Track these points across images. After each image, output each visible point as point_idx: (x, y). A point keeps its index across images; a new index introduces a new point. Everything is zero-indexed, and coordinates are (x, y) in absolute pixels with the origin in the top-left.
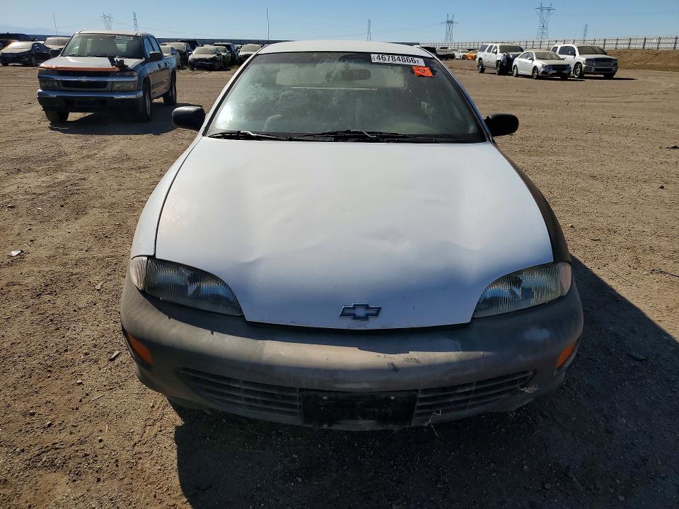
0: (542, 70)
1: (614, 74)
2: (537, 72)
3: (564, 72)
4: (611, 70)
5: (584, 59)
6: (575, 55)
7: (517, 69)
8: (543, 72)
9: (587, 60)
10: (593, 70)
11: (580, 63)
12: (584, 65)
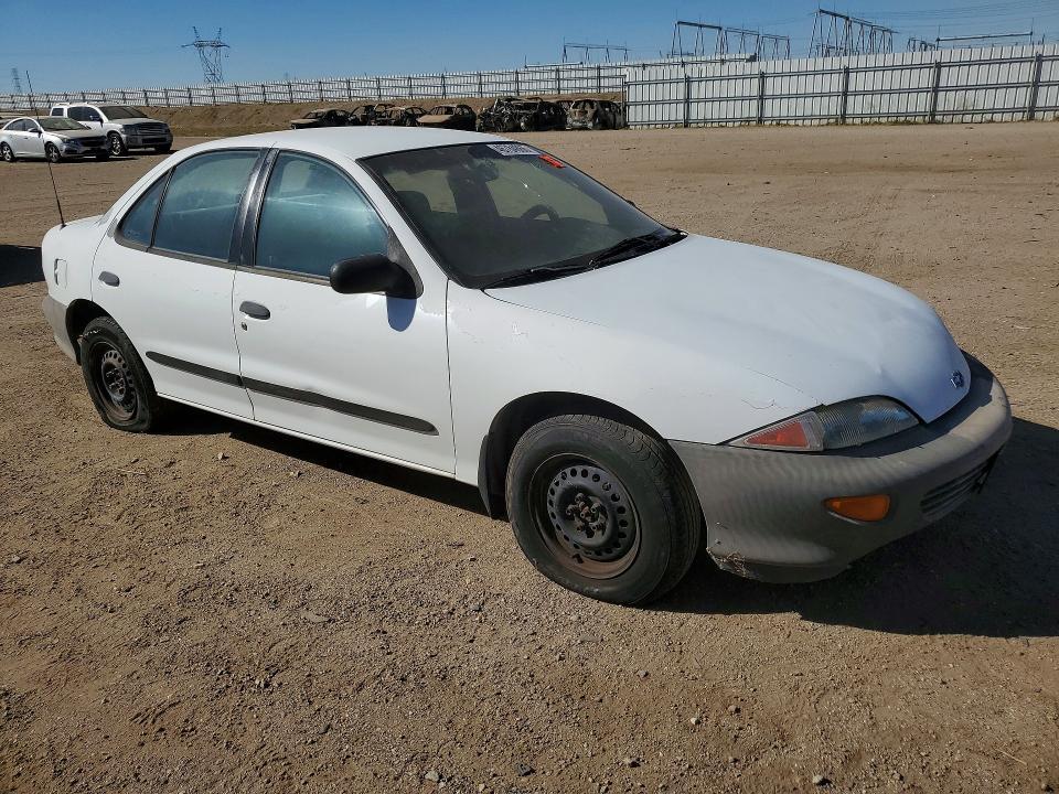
0: (65, 147)
1: (170, 145)
2: (57, 151)
3: (103, 148)
4: (164, 140)
5: (121, 126)
6: (101, 121)
7: (9, 148)
8: (67, 151)
9: (126, 127)
10: (140, 141)
11: (115, 132)
12: (123, 136)
